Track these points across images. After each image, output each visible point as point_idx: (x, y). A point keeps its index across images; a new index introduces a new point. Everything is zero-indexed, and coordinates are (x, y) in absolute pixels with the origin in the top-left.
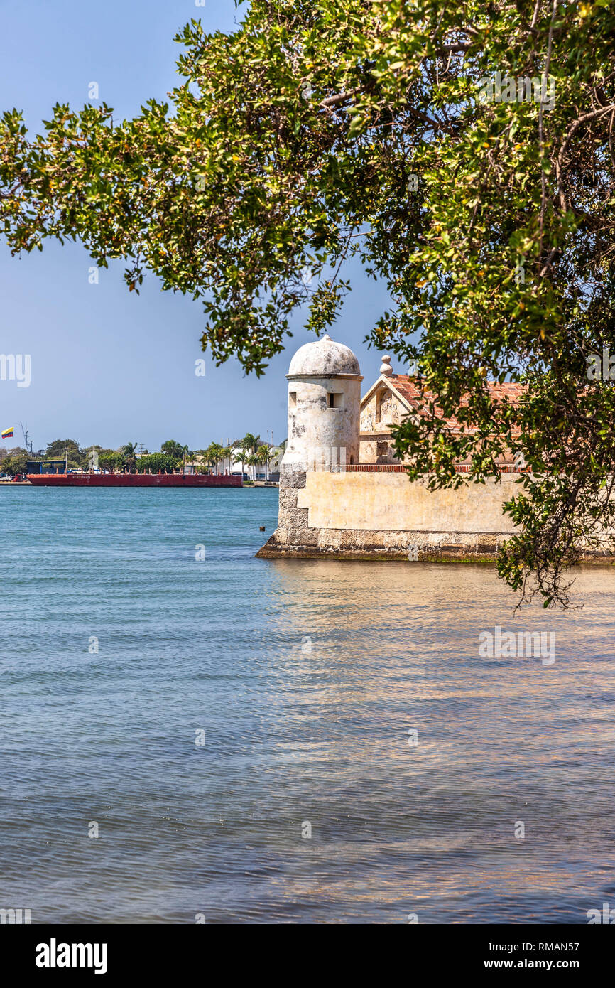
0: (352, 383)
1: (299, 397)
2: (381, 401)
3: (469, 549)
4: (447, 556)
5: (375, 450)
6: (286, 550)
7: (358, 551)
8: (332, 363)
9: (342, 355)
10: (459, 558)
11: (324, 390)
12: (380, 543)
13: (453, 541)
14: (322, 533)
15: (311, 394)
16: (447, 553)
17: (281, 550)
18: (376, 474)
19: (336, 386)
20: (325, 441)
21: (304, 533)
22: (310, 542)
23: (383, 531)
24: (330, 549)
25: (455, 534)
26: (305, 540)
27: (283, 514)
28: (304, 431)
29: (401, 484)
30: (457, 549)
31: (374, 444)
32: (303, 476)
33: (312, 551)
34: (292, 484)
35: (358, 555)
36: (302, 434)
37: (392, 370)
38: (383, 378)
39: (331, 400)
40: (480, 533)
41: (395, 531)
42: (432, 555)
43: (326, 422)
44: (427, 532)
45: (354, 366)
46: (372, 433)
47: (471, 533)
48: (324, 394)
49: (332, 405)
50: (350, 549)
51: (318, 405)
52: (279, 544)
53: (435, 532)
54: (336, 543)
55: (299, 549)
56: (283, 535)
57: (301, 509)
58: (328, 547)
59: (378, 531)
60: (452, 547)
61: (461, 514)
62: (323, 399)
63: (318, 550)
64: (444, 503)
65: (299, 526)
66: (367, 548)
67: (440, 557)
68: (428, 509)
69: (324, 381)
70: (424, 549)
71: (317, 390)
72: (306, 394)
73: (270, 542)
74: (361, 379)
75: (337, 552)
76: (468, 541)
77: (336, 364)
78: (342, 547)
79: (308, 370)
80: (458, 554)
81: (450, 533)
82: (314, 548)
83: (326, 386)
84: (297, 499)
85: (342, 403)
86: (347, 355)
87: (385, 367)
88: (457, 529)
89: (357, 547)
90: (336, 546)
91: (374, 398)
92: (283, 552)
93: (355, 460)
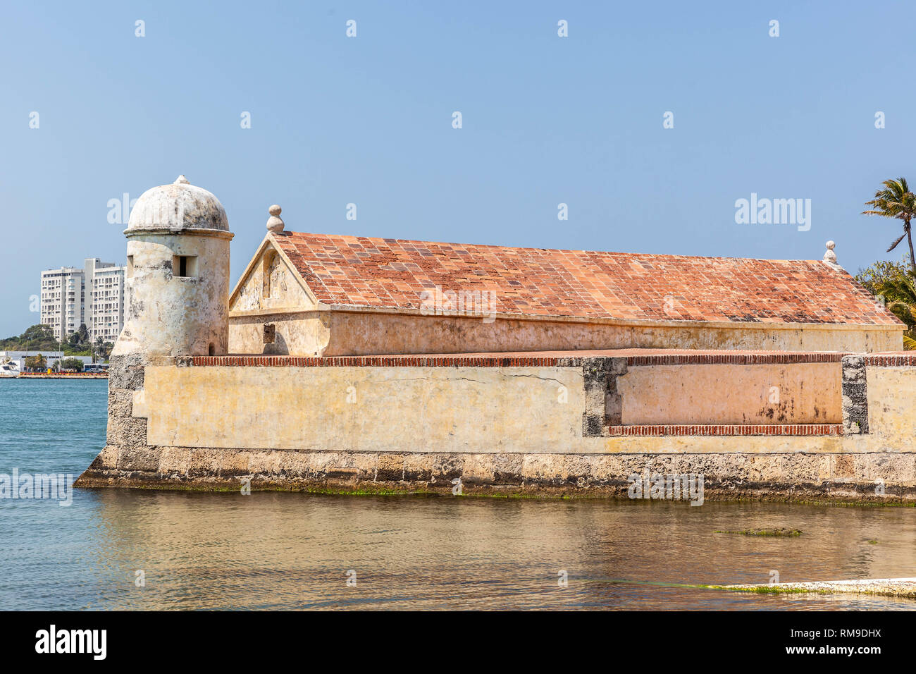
0: (212, 244)
1: (137, 260)
2: (270, 267)
3: (365, 476)
4: (333, 486)
5: (262, 336)
6: (115, 477)
7: (212, 479)
8: (181, 214)
9: (197, 203)
10: (350, 488)
11: (169, 251)
12: (243, 468)
13: (343, 465)
14: (166, 452)
15: (152, 257)
16: (333, 481)
17: (107, 477)
18: (239, 369)
19: (187, 247)
20: (170, 322)
21: (140, 453)
22: (148, 466)
23: (248, 450)
24: (174, 476)
25: (346, 455)
26: (142, 462)
27: (114, 427)
28: (142, 309)
29: (273, 384)
30: (348, 475)
31: (260, 327)
32: (141, 373)
33: (150, 478)
34: (126, 383)
35: (212, 484)
36: (140, 313)
37: (283, 225)
38: (269, 236)
39: (182, 265)
40: (381, 453)
41: (264, 450)
42: (313, 484)
43: (172, 297)
44: (308, 451)
45: (217, 218)
46: (258, 313)
47: (369, 452)
48: (169, 258)
49: (183, 272)
50: (202, 475)
51: (161, 272)
52: (106, 469)
53: (320, 452)
54: (184, 467)
55: (133, 476)
56: (111, 456)
57: (137, 419)
58: (172, 472)
59: (241, 450)
60: (341, 473)
61: (355, 426)
62: (167, 265)
63: (157, 478)
64: (331, 410)
65: (135, 443)
66: (226, 474)
67: (325, 487)
68: (309, 418)
69: (169, 238)
70: (304, 475)
71: (162, 251)
72: (145, 257)
73: (93, 466)
74: (229, 238)
75: (184, 479)
76: (365, 464)
77: (187, 214)
78: (191, 472)
79: (148, 223)
80: (349, 483)
81: (340, 452)
82: (152, 474)
83: (171, 246)
84: (131, 405)
85: (195, 270)
86: (204, 202)
87: (272, 221)
88: (349, 447)
89: (211, 473)
90: (183, 471)
91: (262, 264)
92: (110, 479)
93: (218, 349)
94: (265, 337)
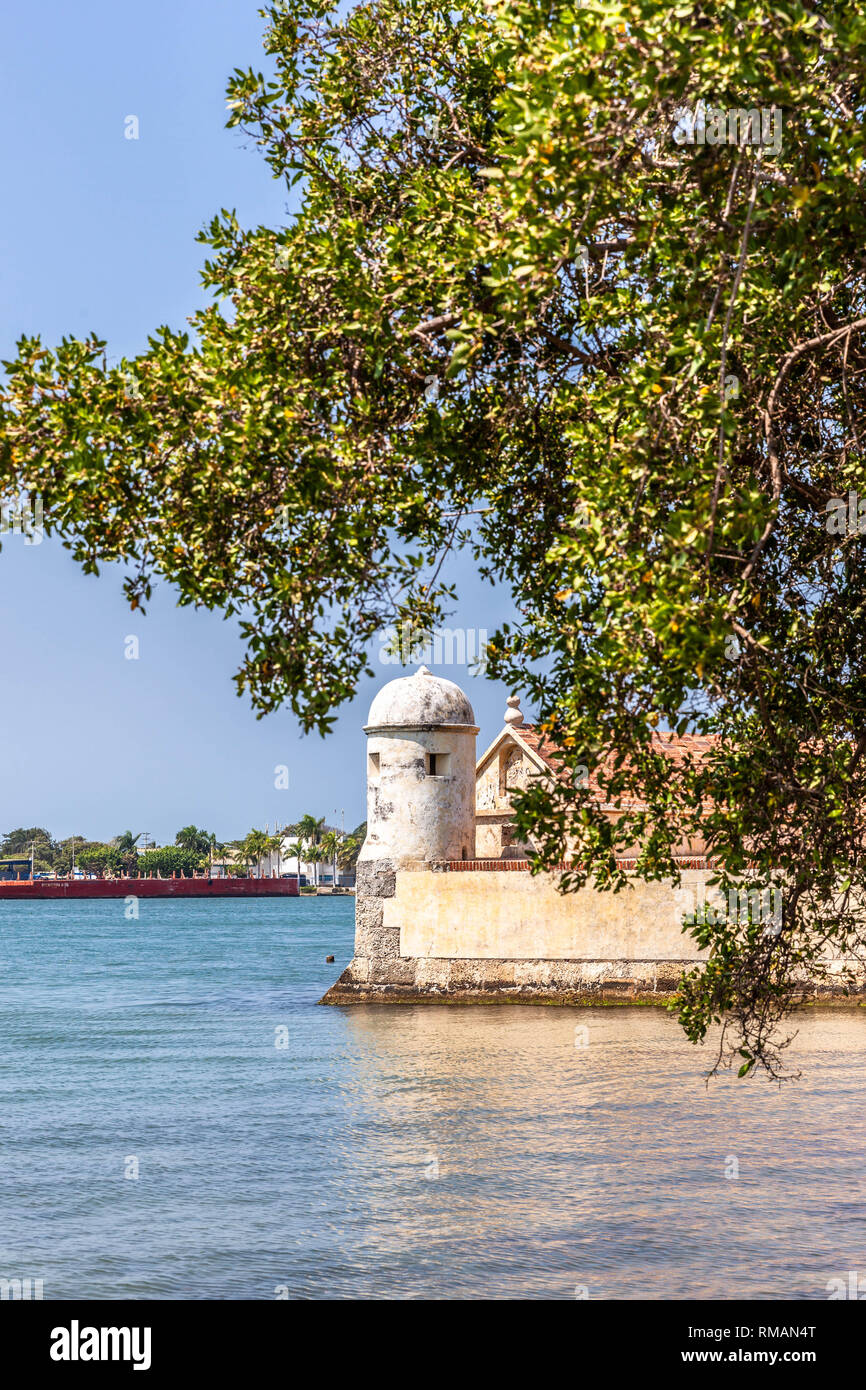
0: (463, 738)
1: (383, 759)
2: (506, 764)
3: (644, 986)
4: (609, 997)
5: (499, 838)
6: (368, 991)
7: (476, 992)
8: (433, 708)
9: (448, 696)
10: (628, 999)
11: (422, 748)
12: (509, 979)
13: (619, 974)
14: (422, 964)
15: (402, 755)
16: (609, 992)
17: (359, 991)
18: (501, 874)
19: (440, 743)
20: (423, 825)
21: (394, 965)
22: (403, 979)
23: (512, 961)
24: (433, 989)
25: (621, 964)
26: (396, 975)
27: (362, 937)
28: (391, 810)
29: (539, 890)
30: (626, 985)
31: (497, 828)
32: (392, 879)
33: (406, 992)
34: (375, 891)
35: (476, 997)
36: (389, 815)
37: (522, 718)
38: (508, 729)
39: (432, 764)
40: (659, 962)
41: (531, 960)
42: (587, 995)
43: (425, 798)
44: (579, 961)
45: (466, 713)
46: (494, 812)
47: (646, 961)
48: (421, 756)
49: (433, 772)
50: (464, 988)
51: (412, 771)
52: (357, 982)
53: (592, 961)
54: (442, 981)
55: (387, 990)
56: (362, 969)
57: (388, 929)
58: (430, 985)
59: (505, 961)
60: (617, 983)
61: (631, 933)
62: (419, 763)
63: (415, 991)
64: (604, 916)
65: (386, 955)
66: (490, 986)
67: (600, 998)
68: (579, 926)
69: (421, 735)
70: (576, 986)
71: (411, 749)
72: (394, 755)
73: (342, 980)
74: (476, 732)
75: (445, 993)
76: (642, 973)
77: (439, 709)
78: (451, 985)
79: (397, 719)
80: (627, 994)
81: (614, 962)
82: (409, 987)
83: (423, 743)
84: (382, 913)
85: (448, 768)
86: (454, 696)
87: (511, 713)
88: (625, 956)
89: (474, 986)
90: (443, 984)
91: (496, 761)
92: (363, 994)
93: (469, 854)
94: (503, 839)
